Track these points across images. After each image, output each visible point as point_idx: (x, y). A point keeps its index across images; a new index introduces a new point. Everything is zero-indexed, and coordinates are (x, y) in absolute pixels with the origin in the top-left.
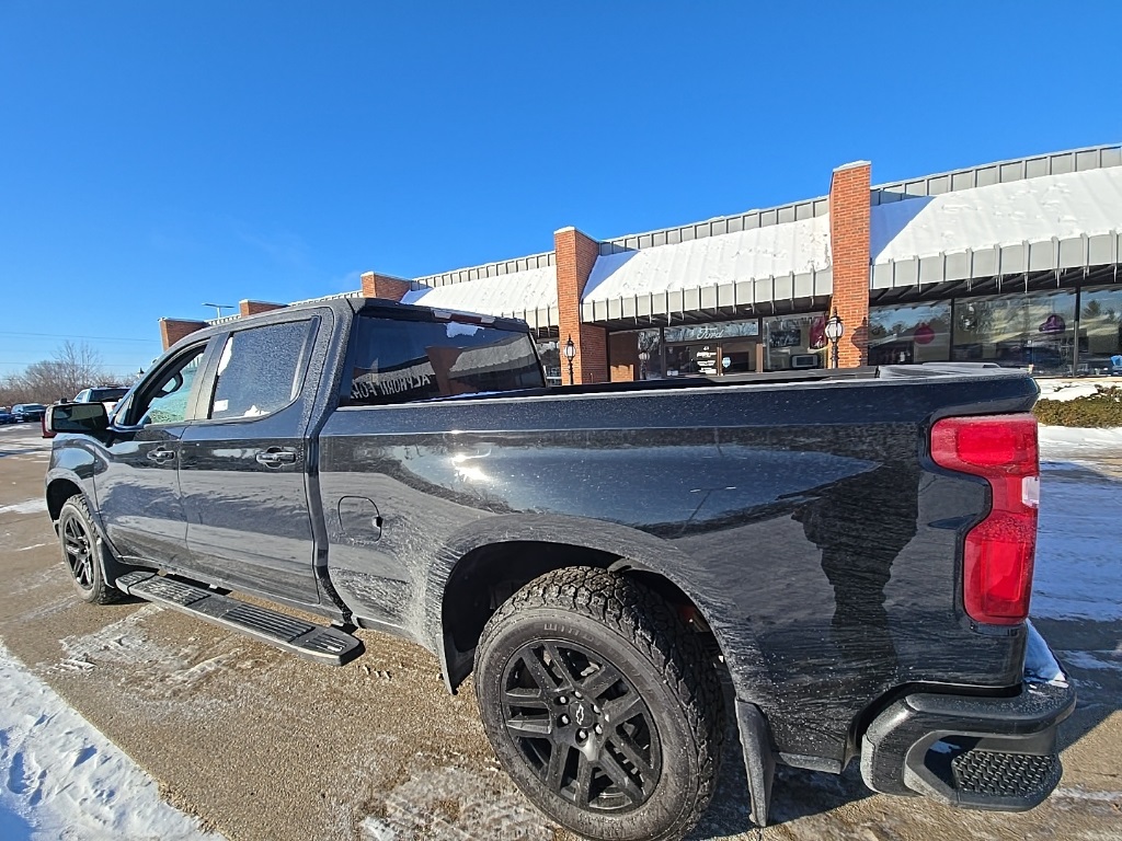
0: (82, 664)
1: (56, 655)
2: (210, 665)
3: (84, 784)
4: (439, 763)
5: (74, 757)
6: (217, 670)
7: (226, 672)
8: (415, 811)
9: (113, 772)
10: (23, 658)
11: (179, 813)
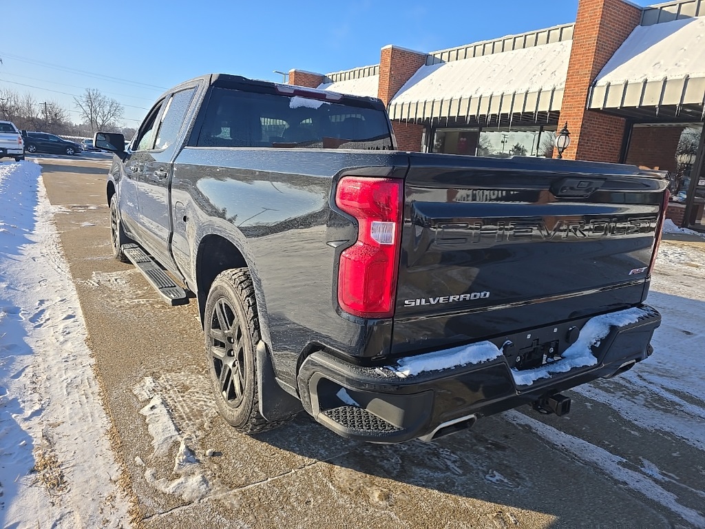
0: (95, 284)
1: (87, 276)
2: (143, 301)
3: (61, 327)
4: (199, 373)
5: (65, 316)
6: (145, 304)
7: (147, 306)
8: (170, 383)
9: (75, 326)
10: (73, 275)
11: (87, 347)
